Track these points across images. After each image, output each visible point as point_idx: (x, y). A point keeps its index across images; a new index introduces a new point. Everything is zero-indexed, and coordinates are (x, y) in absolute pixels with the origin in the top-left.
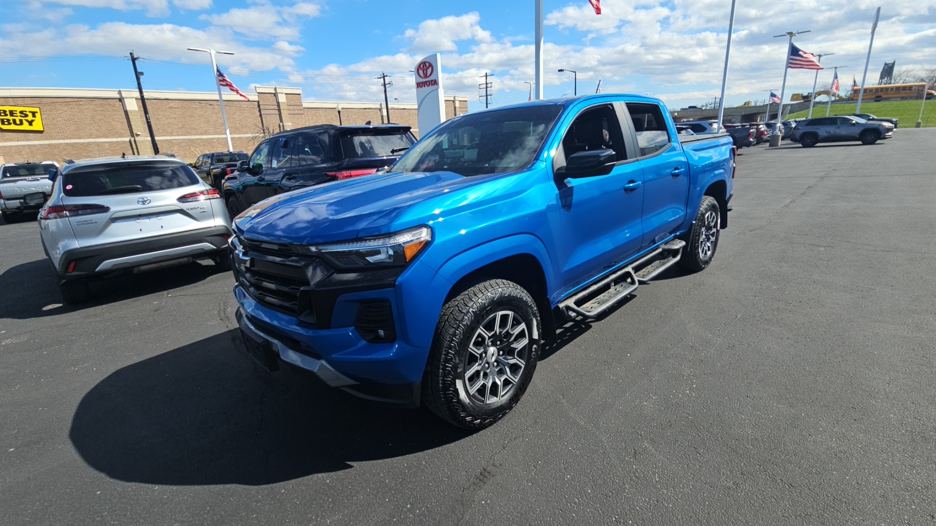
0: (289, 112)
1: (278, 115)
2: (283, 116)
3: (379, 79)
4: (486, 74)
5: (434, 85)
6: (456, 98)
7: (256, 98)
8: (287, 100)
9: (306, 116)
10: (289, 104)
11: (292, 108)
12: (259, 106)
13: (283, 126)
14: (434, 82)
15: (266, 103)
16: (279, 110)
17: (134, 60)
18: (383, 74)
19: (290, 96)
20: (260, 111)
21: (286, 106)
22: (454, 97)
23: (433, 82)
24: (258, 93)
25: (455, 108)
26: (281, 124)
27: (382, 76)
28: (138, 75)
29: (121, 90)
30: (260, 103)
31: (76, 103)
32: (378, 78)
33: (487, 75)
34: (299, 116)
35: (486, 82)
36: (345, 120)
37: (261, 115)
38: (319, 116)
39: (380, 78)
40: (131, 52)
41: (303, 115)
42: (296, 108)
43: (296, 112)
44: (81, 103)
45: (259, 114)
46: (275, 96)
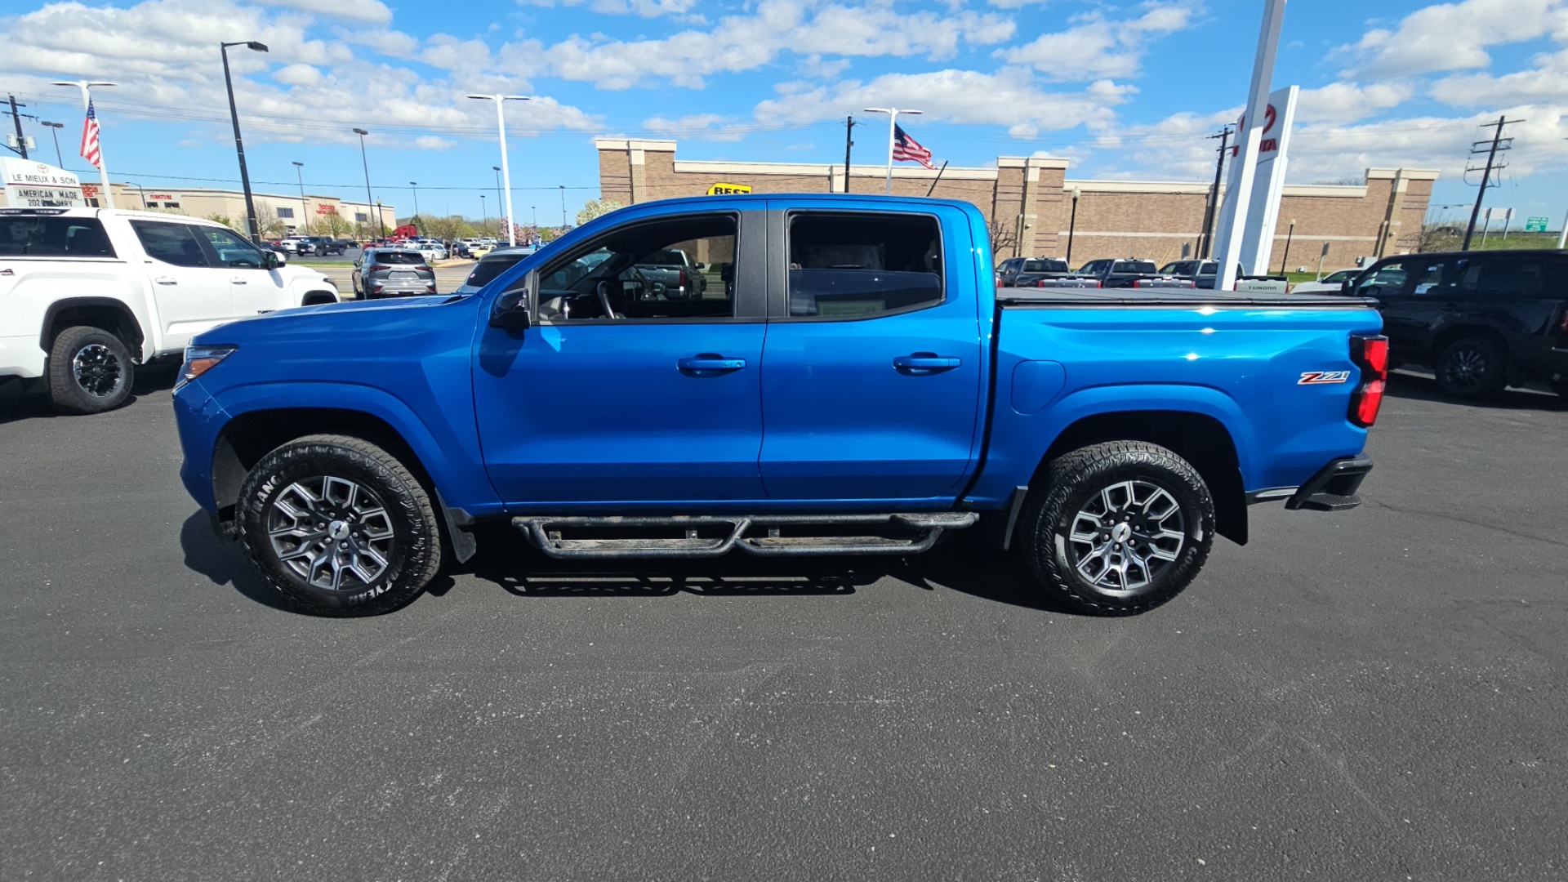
0: (1040, 197)
1: (1020, 202)
2: (1027, 203)
3: (1215, 139)
4: (1503, 118)
5: (1269, 149)
6: (1402, 175)
7: (994, 176)
8: (1040, 178)
9: (1065, 204)
10: (1042, 184)
11: (1045, 190)
12: (995, 188)
13: (1023, 219)
14: (1271, 144)
15: (1007, 183)
16: (1024, 195)
17: (850, 125)
18: (1226, 129)
19: (1047, 171)
20: (995, 195)
21: (1037, 188)
22: (1399, 172)
23: (1268, 144)
24: (1000, 167)
25: (1393, 195)
26: (1021, 216)
27: (1223, 133)
28: (850, 143)
29: (834, 165)
30: (998, 184)
31: (784, 182)
32: (1213, 137)
33: (1505, 120)
34: (1053, 204)
35: (1497, 136)
36: (1133, 213)
37: (994, 202)
38: (1087, 205)
39: (1218, 137)
40: (850, 115)
41: (1060, 203)
42: (1052, 190)
43: (1051, 197)
44: (791, 181)
45: (992, 199)
46: (1024, 171)
